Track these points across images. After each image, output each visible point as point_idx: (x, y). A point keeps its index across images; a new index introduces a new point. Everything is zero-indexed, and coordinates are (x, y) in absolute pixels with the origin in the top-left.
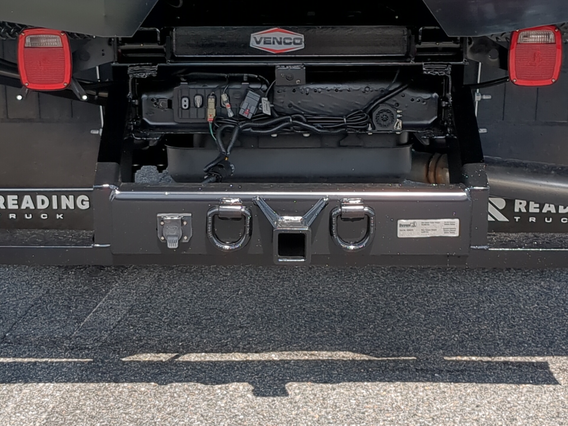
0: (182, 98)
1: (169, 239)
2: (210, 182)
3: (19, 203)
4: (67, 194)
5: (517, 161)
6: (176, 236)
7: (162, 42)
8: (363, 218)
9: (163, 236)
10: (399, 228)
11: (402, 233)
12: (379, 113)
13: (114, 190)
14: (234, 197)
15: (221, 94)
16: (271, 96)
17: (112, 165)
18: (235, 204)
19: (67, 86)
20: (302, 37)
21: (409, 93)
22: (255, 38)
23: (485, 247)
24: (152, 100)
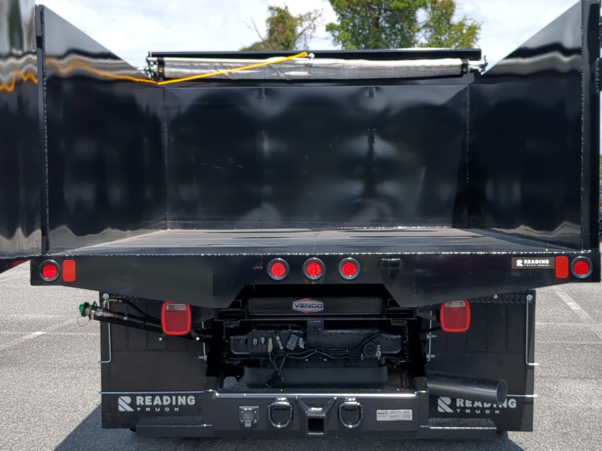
0: (253, 338)
1: (246, 421)
2: (269, 388)
3: (153, 402)
4: (182, 395)
5: (454, 374)
6: (250, 419)
7: (243, 307)
8: (357, 409)
9: (242, 419)
10: (378, 415)
11: (379, 418)
12: (368, 347)
13: (215, 393)
14: (283, 397)
15: (276, 336)
16: (304, 337)
17: (214, 378)
18: (284, 401)
19: (189, 332)
20: (322, 303)
21: (384, 335)
22: (295, 304)
23: (428, 426)
24: (236, 340)
